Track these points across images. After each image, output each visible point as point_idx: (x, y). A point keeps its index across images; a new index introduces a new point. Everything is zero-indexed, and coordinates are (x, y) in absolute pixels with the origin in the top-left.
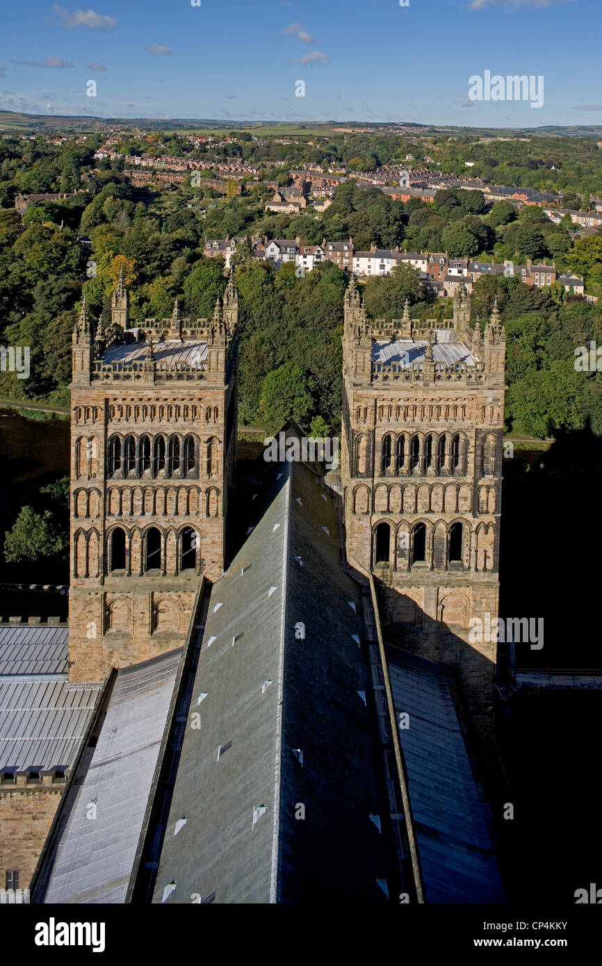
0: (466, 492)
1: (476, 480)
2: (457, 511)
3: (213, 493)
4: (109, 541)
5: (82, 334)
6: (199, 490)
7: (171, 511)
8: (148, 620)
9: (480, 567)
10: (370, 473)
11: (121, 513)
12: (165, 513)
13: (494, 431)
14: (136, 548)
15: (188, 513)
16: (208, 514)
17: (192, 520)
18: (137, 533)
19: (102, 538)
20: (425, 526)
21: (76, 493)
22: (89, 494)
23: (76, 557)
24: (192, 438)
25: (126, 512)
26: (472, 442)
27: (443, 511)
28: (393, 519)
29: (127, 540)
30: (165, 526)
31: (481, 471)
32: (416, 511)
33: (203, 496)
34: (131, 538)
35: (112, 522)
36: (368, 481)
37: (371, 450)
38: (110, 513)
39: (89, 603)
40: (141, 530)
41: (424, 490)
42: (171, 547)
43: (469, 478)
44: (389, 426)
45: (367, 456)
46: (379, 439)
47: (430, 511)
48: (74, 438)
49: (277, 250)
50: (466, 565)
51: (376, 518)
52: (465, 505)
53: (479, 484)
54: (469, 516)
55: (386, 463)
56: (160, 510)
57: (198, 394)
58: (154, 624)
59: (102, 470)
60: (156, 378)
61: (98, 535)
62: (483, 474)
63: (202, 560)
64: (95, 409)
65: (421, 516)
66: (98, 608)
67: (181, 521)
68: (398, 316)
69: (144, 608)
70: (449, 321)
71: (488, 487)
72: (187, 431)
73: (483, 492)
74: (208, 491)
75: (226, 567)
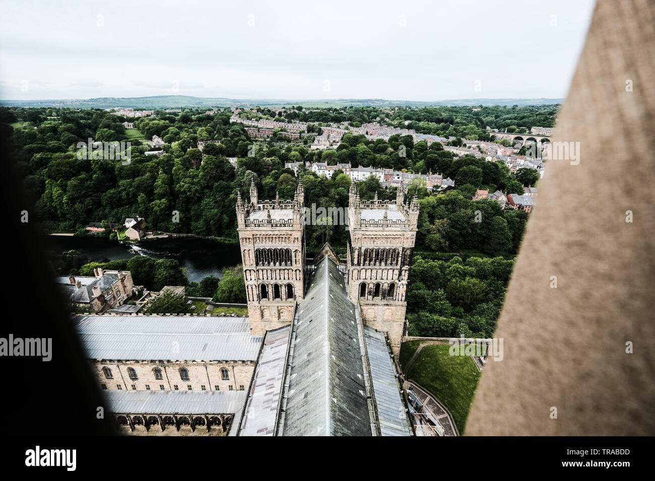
0: (396, 272)
1: (401, 268)
2: (392, 279)
3: (298, 271)
4: (260, 289)
5: (240, 207)
6: (293, 270)
7: (282, 278)
8: (277, 316)
9: (400, 300)
10: (359, 264)
11: (263, 279)
12: (280, 279)
13: (410, 248)
14: (270, 291)
15: (289, 279)
16: (296, 279)
17: (291, 281)
18: (270, 286)
19: (257, 287)
20: (380, 285)
21: (246, 271)
22: (250, 272)
23: (248, 294)
24: (288, 250)
25: (265, 279)
26: (401, 253)
27: (387, 279)
28: (368, 281)
29: (267, 288)
30: (281, 283)
31: (403, 264)
32: (376, 279)
33: (294, 272)
34: (268, 287)
35: (260, 282)
36: (358, 268)
37: (359, 255)
38: (259, 279)
39: (255, 310)
40: (272, 285)
41: (380, 271)
42: (283, 291)
43: (398, 267)
44: (367, 245)
45: (358, 258)
46: (363, 251)
47: (382, 279)
48: (242, 251)
49: (317, 168)
50: (395, 299)
51: (361, 281)
52: (396, 277)
53: (402, 269)
54: (397, 281)
55: (365, 260)
56: (278, 278)
57: (290, 233)
58: (279, 317)
59: (255, 263)
60: (272, 226)
61: (256, 287)
62: (404, 266)
63: (295, 296)
64: (249, 238)
65: (379, 280)
66: (259, 312)
67: (286, 282)
68: (373, 198)
69: (275, 311)
70: (394, 201)
71: (406, 270)
72: (286, 248)
73: (403, 272)
74: (296, 271)
75: (304, 298)
